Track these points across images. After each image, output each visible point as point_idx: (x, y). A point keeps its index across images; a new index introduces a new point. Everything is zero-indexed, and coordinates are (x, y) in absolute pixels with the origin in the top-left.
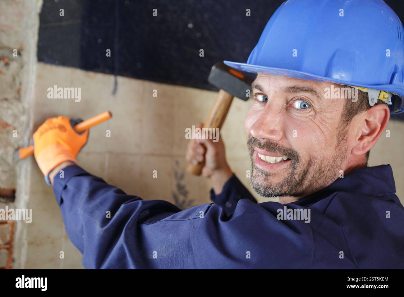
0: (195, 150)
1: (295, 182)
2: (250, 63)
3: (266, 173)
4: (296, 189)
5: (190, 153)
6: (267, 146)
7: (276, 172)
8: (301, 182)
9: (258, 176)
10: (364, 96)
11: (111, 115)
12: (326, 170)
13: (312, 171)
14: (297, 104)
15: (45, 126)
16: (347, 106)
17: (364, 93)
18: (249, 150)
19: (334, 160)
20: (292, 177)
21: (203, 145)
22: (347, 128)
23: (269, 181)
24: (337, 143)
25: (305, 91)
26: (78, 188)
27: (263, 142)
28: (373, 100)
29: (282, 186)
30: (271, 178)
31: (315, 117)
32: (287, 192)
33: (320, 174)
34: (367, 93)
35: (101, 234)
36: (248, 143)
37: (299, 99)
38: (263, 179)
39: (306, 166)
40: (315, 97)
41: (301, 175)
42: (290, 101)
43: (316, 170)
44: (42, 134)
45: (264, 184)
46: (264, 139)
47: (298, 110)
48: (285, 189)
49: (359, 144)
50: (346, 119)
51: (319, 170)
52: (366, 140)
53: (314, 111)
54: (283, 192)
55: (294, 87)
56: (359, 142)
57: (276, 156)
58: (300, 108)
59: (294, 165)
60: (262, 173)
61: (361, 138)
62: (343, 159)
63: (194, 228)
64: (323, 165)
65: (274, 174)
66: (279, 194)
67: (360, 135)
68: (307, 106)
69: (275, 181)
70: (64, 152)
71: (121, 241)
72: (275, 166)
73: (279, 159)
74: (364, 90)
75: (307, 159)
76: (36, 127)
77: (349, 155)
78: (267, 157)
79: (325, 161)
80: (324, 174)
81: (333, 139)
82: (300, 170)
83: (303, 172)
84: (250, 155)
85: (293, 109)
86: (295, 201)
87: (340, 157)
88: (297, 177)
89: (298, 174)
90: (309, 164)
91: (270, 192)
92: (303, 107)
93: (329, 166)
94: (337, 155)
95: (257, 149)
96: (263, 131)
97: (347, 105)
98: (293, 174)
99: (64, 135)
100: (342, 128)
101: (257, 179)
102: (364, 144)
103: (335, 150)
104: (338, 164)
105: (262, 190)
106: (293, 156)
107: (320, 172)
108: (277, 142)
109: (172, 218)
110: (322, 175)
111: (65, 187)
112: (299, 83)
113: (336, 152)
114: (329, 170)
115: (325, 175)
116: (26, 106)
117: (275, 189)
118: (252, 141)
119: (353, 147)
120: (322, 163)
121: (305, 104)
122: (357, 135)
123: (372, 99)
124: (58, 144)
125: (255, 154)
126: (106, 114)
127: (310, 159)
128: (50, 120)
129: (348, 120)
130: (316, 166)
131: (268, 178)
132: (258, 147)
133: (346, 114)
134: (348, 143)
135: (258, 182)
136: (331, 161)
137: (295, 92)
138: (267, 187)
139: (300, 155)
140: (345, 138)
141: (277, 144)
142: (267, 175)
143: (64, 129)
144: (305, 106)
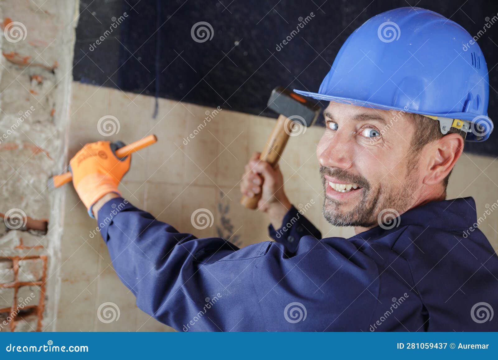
0: (251, 180)
1: (366, 211)
2: (321, 93)
3: (336, 202)
4: (367, 217)
5: (245, 184)
6: (337, 174)
7: (346, 201)
8: (372, 210)
9: (329, 205)
10: (435, 124)
11: (156, 138)
12: (396, 198)
13: (382, 199)
14: (367, 133)
15: (83, 152)
16: (416, 135)
17: (435, 121)
18: (322, 178)
19: (405, 190)
20: (363, 205)
21: (260, 175)
22: (417, 157)
23: (340, 210)
24: (407, 172)
25: (373, 119)
26: (126, 225)
27: (332, 170)
28: (445, 128)
29: (352, 215)
30: (341, 208)
31: (383, 145)
32: (358, 221)
33: (390, 202)
34: (439, 121)
35: (157, 277)
36: (320, 171)
37: (368, 126)
38: (334, 208)
39: (376, 194)
40: (383, 125)
41: (372, 203)
42: (359, 129)
43: (386, 198)
44: (80, 161)
45: (335, 212)
46: (333, 167)
47: (367, 138)
48: (356, 218)
49: (431, 174)
50: (416, 148)
51: (390, 199)
52: (439, 169)
53: (382, 139)
54: (354, 220)
55: (362, 115)
56: (431, 171)
57: (347, 184)
58: (369, 137)
59: (364, 193)
60: (333, 202)
61: (434, 168)
62: (414, 188)
63: (257, 268)
64: (393, 194)
65: (345, 203)
66: (350, 223)
67: (433, 164)
68: (376, 134)
69: (346, 210)
70: (106, 182)
71: (179, 283)
72: (346, 195)
73: (349, 187)
74: (435, 118)
75: (377, 187)
76: (72, 153)
77: (421, 185)
78: (337, 185)
79: (395, 189)
80: (395, 203)
81: (402, 168)
82: (370, 198)
83: (373, 200)
84: (323, 183)
85: (362, 137)
86: (365, 231)
87: (411, 186)
88: (367, 205)
89: (369, 202)
90: (379, 192)
91: (340, 221)
92: (372, 135)
93: (399, 195)
94: (408, 184)
95: (327, 176)
96: (332, 159)
97: (416, 133)
98: (363, 202)
99: (106, 163)
100: (412, 157)
101: (328, 208)
102: (436, 174)
103: (406, 179)
104: (409, 193)
105: (333, 219)
106: (364, 184)
107: (390, 201)
108: (347, 170)
109: (232, 257)
110: (392, 204)
111: (112, 223)
112: (367, 111)
113: (406, 181)
114: (399, 199)
115: (396, 205)
116: (61, 129)
117: (345, 217)
118: (323, 170)
119: (425, 176)
120: (392, 191)
121: (375, 132)
122: (429, 165)
123: (443, 127)
124: (100, 173)
125: (327, 183)
126: (151, 138)
127: (380, 186)
128: (89, 145)
129: (417, 149)
130: (386, 194)
131: (339, 207)
132: (328, 175)
133: (416, 143)
134: (419, 172)
135: (329, 211)
136: (401, 190)
137: (363, 120)
138: (338, 215)
139: (370, 183)
140: (416, 167)
141: (346, 172)
142: (338, 204)
143: (105, 156)
144: (374, 134)
